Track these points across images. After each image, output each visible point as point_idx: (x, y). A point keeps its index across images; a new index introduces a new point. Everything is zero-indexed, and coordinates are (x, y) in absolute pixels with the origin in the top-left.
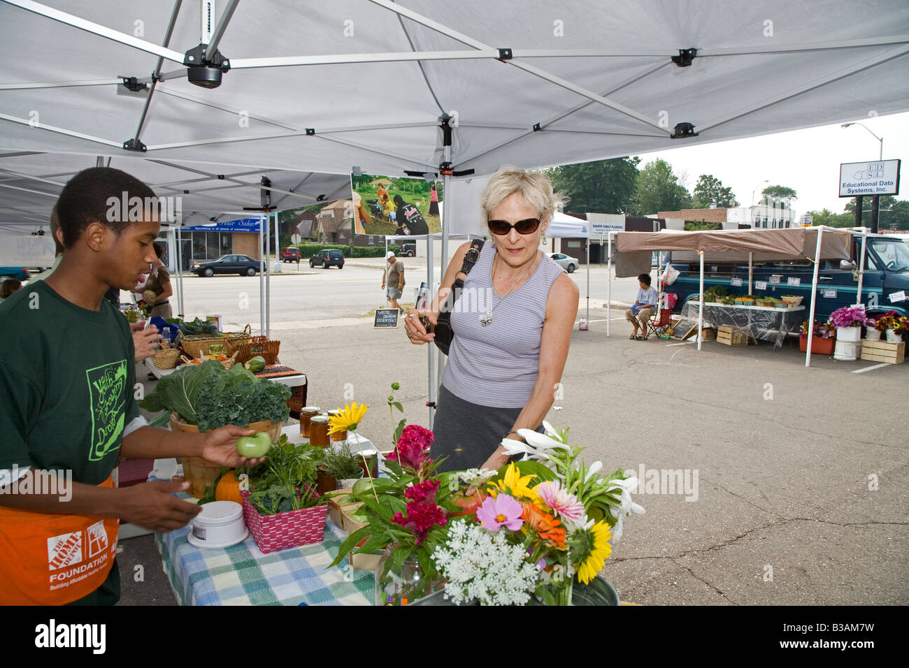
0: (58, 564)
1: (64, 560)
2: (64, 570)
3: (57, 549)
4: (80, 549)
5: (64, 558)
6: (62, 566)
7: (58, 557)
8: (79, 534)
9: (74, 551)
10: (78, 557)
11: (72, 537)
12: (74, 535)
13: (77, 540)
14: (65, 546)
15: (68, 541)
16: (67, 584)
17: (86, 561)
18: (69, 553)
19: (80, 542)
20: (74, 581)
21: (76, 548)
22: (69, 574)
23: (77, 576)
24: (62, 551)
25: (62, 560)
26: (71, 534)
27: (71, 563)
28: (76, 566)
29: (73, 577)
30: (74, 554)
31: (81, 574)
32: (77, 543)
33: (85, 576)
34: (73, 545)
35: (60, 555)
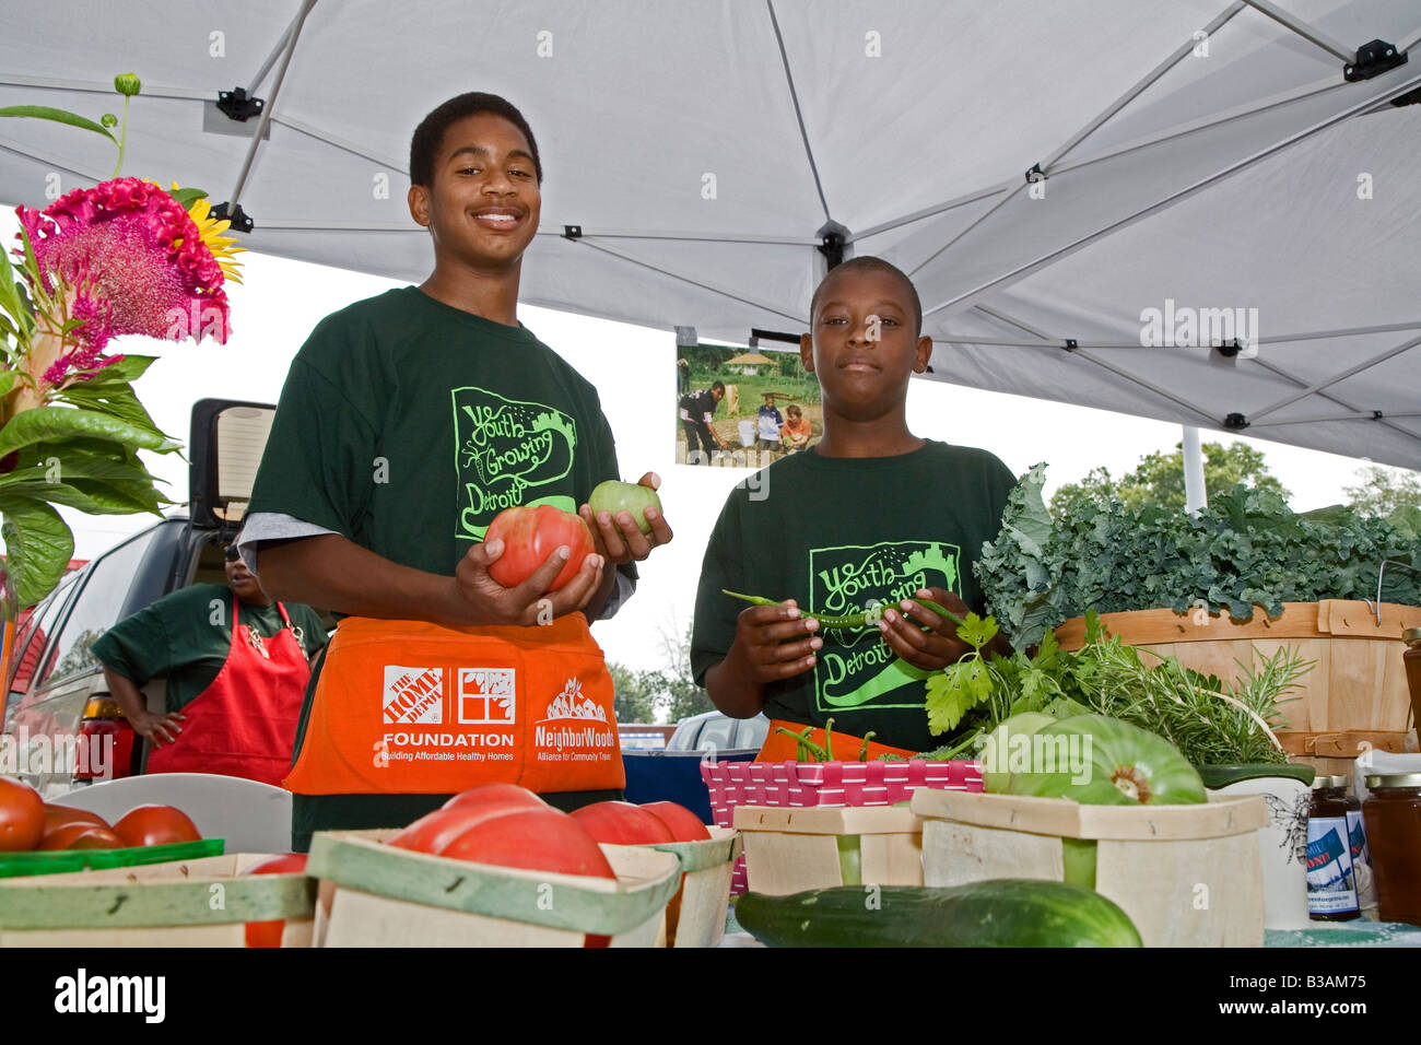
0: (397, 714)
1: (409, 711)
2: (407, 728)
3: (398, 687)
4: (440, 701)
5: (408, 706)
6: (404, 720)
7: (397, 701)
8: (438, 672)
9: (428, 701)
10: (433, 714)
11: (426, 675)
12: (430, 673)
13: (435, 684)
14: (412, 687)
15: (419, 681)
16: (409, 757)
17: (449, 726)
18: (418, 702)
19: (439, 688)
20: (423, 755)
21: (432, 697)
22: (417, 740)
23: (431, 749)
24: (406, 693)
25: (405, 709)
26: (426, 670)
27: (420, 720)
28: (431, 729)
29: (423, 748)
30: (429, 705)
31: (440, 749)
32: (434, 689)
33: (451, 757)
34: (428, 689)
35: (401, 698)
